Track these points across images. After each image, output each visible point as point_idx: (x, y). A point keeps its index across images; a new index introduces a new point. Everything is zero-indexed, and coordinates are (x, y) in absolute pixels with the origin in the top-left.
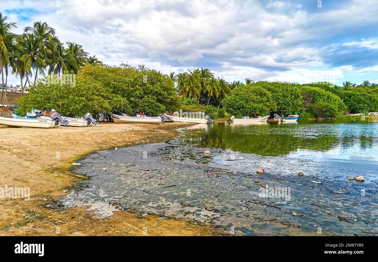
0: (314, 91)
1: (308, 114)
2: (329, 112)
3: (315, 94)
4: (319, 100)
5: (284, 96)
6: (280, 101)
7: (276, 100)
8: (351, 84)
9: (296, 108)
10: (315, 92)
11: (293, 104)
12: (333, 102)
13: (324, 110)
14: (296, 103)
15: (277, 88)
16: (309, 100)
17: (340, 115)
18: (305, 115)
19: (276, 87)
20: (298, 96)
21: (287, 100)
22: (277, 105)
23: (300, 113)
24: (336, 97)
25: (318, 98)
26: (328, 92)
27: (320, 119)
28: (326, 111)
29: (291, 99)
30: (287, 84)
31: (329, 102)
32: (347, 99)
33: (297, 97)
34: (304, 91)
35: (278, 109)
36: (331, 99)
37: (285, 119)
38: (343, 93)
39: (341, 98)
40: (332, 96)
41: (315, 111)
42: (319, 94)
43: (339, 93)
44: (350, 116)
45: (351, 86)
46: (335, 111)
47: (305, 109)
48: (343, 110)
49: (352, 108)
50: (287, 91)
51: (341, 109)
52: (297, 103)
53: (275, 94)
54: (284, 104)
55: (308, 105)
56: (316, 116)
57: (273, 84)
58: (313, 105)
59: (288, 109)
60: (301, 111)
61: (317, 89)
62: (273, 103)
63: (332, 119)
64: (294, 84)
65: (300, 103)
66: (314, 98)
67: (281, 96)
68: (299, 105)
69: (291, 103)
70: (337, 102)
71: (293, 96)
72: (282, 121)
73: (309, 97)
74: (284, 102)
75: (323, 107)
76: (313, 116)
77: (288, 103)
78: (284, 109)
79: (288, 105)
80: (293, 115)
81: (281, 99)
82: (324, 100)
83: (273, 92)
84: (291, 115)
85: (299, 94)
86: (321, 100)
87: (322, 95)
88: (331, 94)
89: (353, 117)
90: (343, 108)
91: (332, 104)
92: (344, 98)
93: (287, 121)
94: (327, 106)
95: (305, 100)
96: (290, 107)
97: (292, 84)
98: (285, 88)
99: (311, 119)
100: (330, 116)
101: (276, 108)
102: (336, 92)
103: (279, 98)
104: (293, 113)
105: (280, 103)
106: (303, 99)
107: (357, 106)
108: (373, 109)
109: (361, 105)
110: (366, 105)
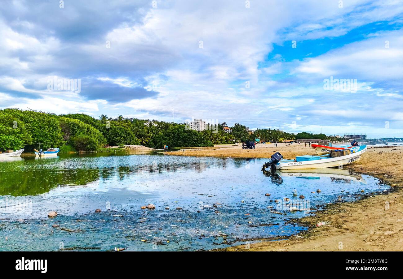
0: (73, 123)
1: (68, 147)
2: (90, 145)
3: (74, 127)
4: (80, 133)
5: (40, 127)
6: (36, 133)
7: (31, 131)
8: (107, 118)
9: (55, 141)
10: (74, 125)
11: (52, 136)
12: (93, 135)
13: (85, 143)
14: (54, 135)
15: (32, 118)
16: (68, 132)
17: (100, 147)
18: (65, 148)
19: (30, 116)
20: (57, 128)
21: (44, 132)
22: (33, 137)
23: (59, 146)
24: (95, 129)
25: (77, 131)
26: (88, 124)
27: (82, 152)
28: (87, 144)
29: (49, 131)
30: (43, 114)
31: (89, 134)
32: (106, 132)
33: (55, 129)
34: (62, 123)
35: (34, 142)
36: (91, 132)
37: (43, 153)
38: (101, 126)
39: (101, 131)
40: (92, 129)
41: (76, 144)
42: (79, 126)
43: (98, 126)
44: (109, 148)
45: (107, 119)
46: (95, 144)
47: (65, 142)
48: (103, 143)
49: (110, 141)
50: (43, 121)
51: (101, 142)
52: (56, 135)
53: (29, 125)
54: (41, 136)
55: (68, 137)
56: (77, 149)
57: (26, 113)
58: (74, 137)
59: (46, 141)
60: (61, 144)
61: (76, 121)
62: (27, 135)
63: (93, 152)
64: (51, 114)
65: (59, 135)
66: (73, 130)
67: (37, 127)
68: (59, 137)
69: (50, 135)
70: (97, 135)
71: (51, 128)
72: (40, 156)
73: (68, 129)
74: (40, 134)
75: (84, 140)
76: (74, 149)
77: (46, 135)
78: (41, 142)
79: (46, 138)
80: (52, 149)
81: (37, 130)
82: (84, 133)
83: (27, 122)
84: (50, 149)
85: (58, 125)
86: (82, 133)
87: (82, 128)
88: (91, 127)
89: (112, 149)
90: (103, 141)
91: (92, 137)
92: (103, 131)
93: (46, 156)
94: (87, 139)
95: (65, 132)
96: (49, 139)
97: (48, 113)
98: (41, 118)
99: (72, 153)
100: (91, 149)
101: (31, 141)
102: (94, 125)
103: (34, 130)
104: (52, 147)
105: (35, 135)
106: (62, 131)
107: (115, 139)
108: (128, 142)
109: (118, 138)
110: (123, 138)
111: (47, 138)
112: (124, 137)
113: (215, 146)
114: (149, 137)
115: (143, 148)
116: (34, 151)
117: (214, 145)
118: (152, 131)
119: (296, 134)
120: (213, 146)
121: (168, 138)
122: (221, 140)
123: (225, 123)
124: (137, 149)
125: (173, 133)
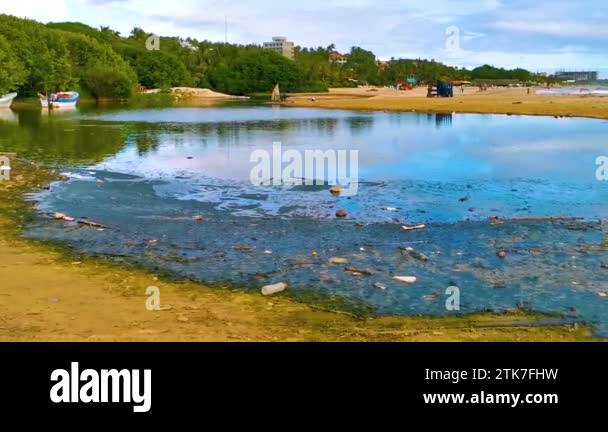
0: (79, 41)
4: (94, 62)
5: (34, 48)
7: (20, 56)
10: (82, 44)
12: (118, 67)
13: (110, 83)
14: (60, 65)
15: (16, 30)
20: (63, 51)
25: (90, 57)
26: (105, 45)
28: (114, 86)
29: (52, 57)
31: (111, 65)
33: (60, 53)
36: (113, 61)
40: (113, 55)
41: (91, 85)
42: (91, 48)
46: (129, 84)
56: (95, 95)
58: (86, 71)
63: (126, 101)
66: (81, 55)
67: (28, 49)
70: (124, 67)
72: (50, 107)
77: (47, 64)
81: (29, 55)
85: (63, 46)
87: (97, 51)
90: (133, 79)
100: (122, 94)
107: (151, 75)
108: (176, 81)
109: (157, 73)
110: (164, 73)
111: (48, 70)
112: (167, 71)
113: (332, 90)
114: (201, 71)
115: (209, 93)
116: (39, 97)
117: (330, 89)
118: (207, 61)
119: (470, 68)
120: (327, 91)
121: (238, 74)
122: (332, 81)
123: (332, 46)
124: (196, 95)
125: (248, 65)
